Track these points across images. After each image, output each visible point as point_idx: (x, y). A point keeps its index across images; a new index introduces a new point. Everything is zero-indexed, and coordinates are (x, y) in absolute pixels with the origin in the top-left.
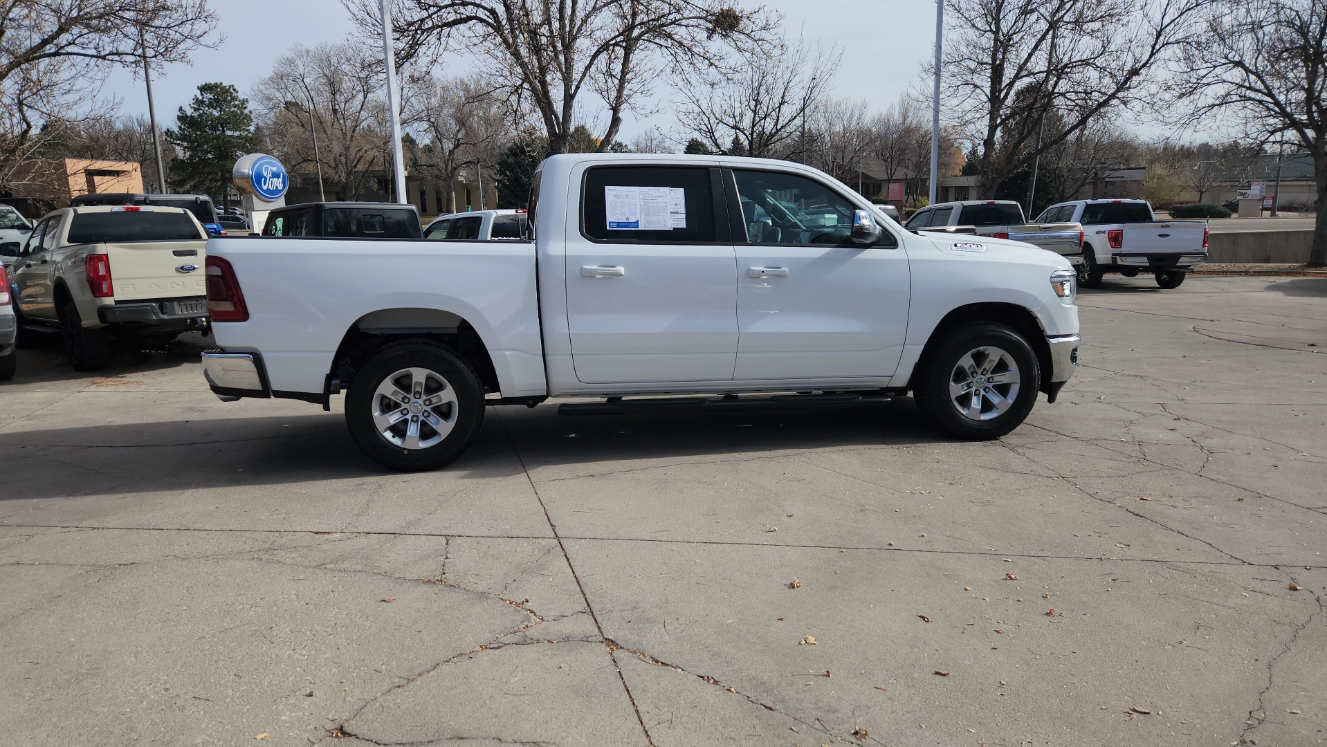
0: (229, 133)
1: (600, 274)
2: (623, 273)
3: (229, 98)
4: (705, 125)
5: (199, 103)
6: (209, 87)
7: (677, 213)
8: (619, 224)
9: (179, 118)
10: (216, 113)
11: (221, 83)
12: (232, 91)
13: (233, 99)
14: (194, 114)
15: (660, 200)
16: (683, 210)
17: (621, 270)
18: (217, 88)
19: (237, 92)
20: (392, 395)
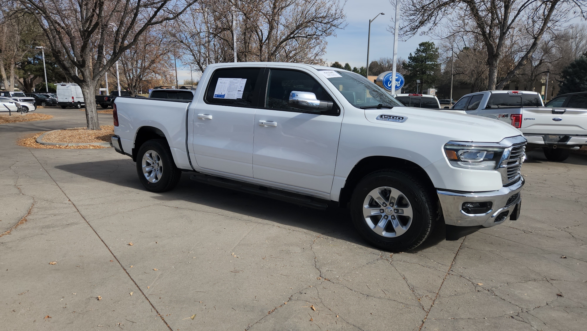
0: (428, 63)
3: (431, 48)
5: (418, 51)
6: (423, 44)
7: (240, 91)
9: (409, 58)
10: (424, 55)
11: (429, 42)
12: (433, 45)
13: (432, 48)
14: (416, 56)
15: (236, 84)
16: (243, 90)
18: (426, 44)
19: (435, 45)
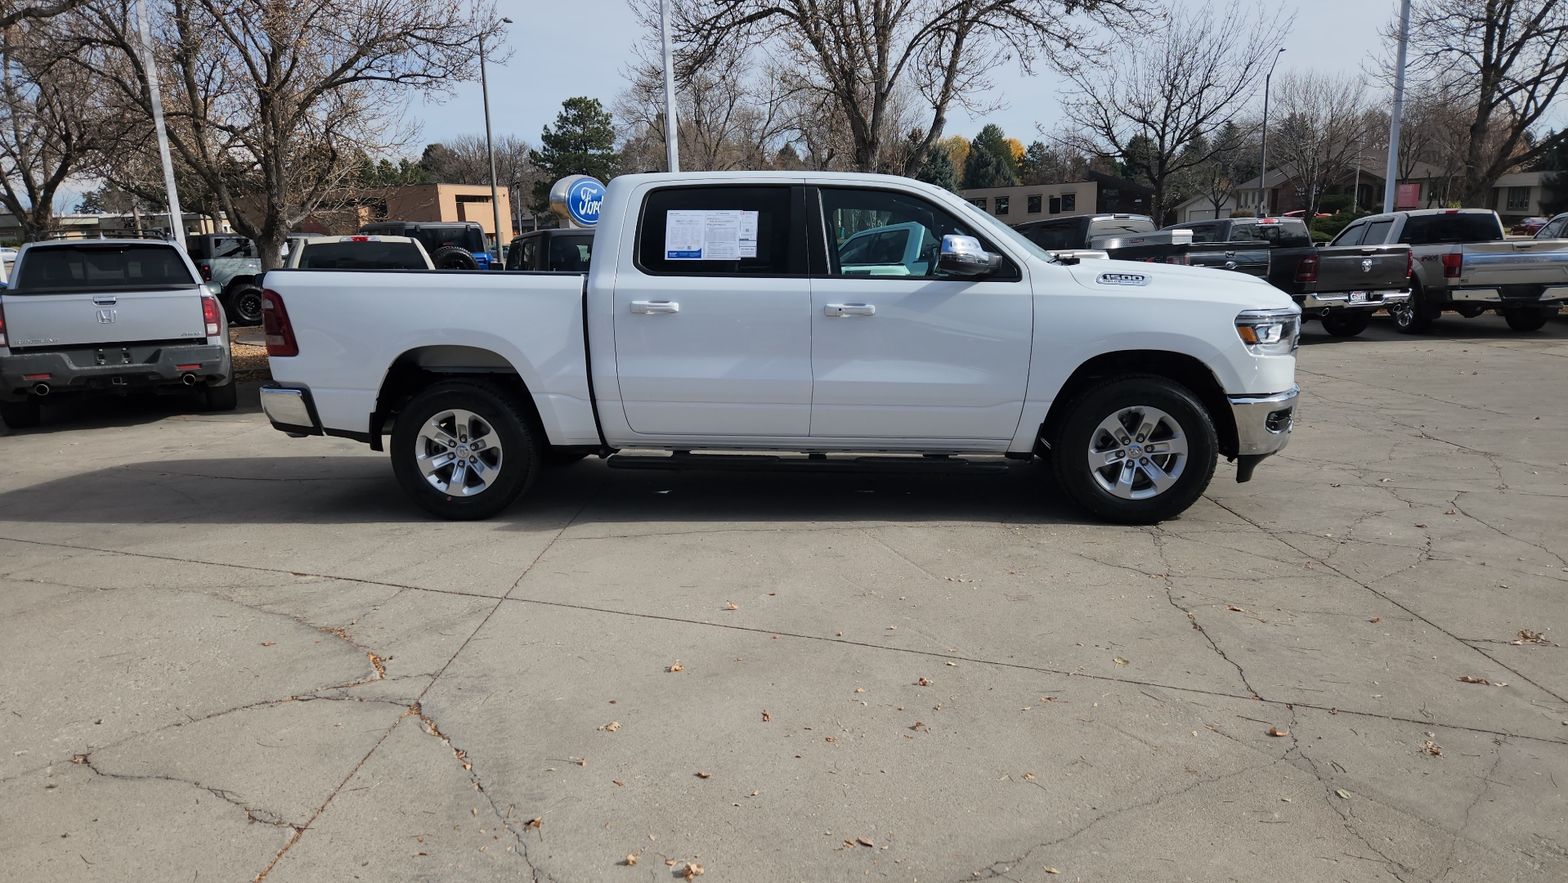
0: (591, 152)
1: (652, 310)
2: (677, 310)
3: (593, 113)
4: (1102, 119)
5: (563, 120)
6: (574, 103)
7: (748, 240)
8: (678, 254)
9: (544, 138)
10: (579, 130)
11: (586, 98)
12: (596, 105)
13: (596, 114)
14: (560, 133)
15: (728, 225)
16: (755, 237)
17: (675, 306)
18: (581, 102)
19: (601, 106)
20: (436, 437)
